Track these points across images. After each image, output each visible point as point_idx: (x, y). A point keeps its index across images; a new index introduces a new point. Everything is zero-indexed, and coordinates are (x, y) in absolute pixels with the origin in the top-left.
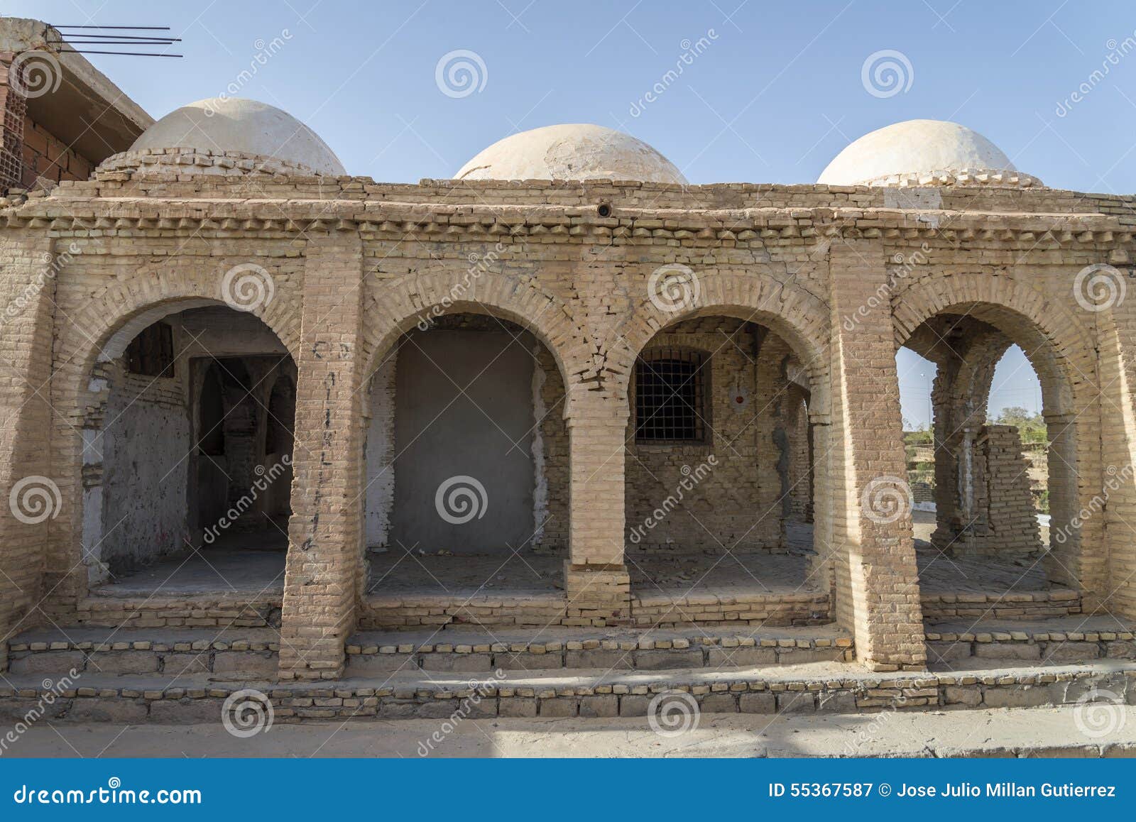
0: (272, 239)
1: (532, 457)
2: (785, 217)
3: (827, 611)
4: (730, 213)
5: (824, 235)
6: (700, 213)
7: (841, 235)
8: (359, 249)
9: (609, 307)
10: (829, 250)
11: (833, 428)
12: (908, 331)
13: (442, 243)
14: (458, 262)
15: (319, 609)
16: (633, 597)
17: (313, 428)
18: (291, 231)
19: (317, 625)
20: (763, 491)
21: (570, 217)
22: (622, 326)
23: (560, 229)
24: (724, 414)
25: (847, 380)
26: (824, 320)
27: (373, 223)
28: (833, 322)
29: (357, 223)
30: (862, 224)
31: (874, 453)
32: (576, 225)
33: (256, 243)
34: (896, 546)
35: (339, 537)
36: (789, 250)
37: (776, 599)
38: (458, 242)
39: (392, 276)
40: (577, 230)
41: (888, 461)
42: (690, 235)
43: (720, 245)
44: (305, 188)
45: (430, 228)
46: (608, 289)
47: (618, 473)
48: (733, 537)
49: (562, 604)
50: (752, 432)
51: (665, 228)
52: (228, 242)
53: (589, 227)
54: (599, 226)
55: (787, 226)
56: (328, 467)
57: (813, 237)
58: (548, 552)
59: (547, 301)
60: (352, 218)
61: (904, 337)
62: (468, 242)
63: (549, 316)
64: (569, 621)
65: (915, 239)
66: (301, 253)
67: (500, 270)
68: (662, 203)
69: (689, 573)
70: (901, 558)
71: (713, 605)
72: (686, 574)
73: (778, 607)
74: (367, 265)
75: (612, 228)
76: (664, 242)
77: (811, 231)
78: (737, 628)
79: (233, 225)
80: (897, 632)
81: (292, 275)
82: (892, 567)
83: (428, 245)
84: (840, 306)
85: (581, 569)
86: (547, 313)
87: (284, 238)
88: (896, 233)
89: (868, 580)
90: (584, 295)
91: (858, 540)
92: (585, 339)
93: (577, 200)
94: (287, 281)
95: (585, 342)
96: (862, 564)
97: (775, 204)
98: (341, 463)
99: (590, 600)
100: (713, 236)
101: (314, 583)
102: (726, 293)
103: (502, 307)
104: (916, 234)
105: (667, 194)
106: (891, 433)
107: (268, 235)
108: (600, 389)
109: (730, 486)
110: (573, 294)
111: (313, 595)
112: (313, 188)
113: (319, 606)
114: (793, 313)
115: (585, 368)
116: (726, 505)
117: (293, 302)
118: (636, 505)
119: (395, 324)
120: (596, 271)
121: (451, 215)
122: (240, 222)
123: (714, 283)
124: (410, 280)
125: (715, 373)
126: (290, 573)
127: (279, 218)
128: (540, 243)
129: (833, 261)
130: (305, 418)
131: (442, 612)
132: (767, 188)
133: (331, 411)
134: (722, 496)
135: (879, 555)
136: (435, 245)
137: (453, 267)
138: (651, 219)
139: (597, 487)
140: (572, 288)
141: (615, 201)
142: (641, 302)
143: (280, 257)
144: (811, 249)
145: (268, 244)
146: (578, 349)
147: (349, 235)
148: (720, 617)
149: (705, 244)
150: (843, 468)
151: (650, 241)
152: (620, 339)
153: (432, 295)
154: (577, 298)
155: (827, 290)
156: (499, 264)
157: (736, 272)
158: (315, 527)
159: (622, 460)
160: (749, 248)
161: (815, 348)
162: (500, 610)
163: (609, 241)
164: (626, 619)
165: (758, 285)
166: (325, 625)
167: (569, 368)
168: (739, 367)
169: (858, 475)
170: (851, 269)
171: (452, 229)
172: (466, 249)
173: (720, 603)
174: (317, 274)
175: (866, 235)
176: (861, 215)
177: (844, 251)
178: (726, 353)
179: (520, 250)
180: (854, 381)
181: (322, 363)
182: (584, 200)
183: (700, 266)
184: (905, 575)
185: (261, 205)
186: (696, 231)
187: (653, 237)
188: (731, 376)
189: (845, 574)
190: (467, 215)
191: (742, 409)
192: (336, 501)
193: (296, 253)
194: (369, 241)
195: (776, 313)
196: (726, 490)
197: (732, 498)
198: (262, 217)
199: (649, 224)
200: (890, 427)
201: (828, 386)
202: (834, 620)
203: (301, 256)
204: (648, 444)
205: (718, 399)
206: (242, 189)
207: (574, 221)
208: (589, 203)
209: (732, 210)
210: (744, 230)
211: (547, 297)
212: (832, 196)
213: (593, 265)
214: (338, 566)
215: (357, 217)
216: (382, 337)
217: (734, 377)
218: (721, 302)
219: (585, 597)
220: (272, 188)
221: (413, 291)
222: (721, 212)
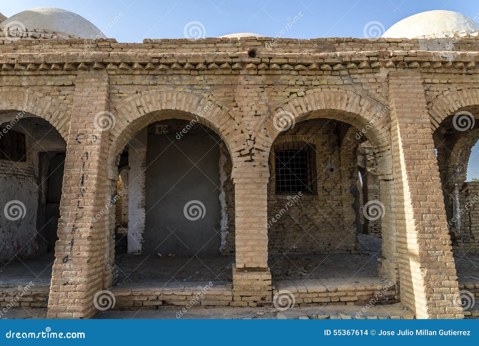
0: (56, 75)
1: (219, 202)
2: (361, 55)
3: (395, 295)
4: (328, 54)
5: (385, 67)
6: (310, 55)
7: (395, 66)
8: (106, 79)
9: (256, 112)
10: (388, 76)
11: (395, 181)
12: (437, 123)
13: (156, 75)
14: (166, 87)
15: (72, 301)
16: (274, 288)
17: (73, 186)
18: (67, 70)
19: (69, 311)
20: (345, 219)
21: (232, 58)
22: (264, 122)
23: (225, 65)
24: (323, 178)
25: (404, 152)
26: (387, 117)
27: (114, 64)
28: (392, 118)
29: (105, 64)
30: (408, 59)
31: (424, 196)
32: (235, 63)
33: (47, 78)
34: (442, 256)
35: (85, 254)
36: (364, 76)
37: (363, 288)
38: (165, 75)
39: (126, 95)
40: (236, 66)
41: (432, 201)
42: (304, 67)
43: (322, 73)
44: (76, 46)
45: (148, 66)
46: (255, 101)
47: (263, 211)
48: (330, 245)
49: (229, 293)
50: (338, 187)
51: (288, 64)
52: (31, 77)
53: (244, 64)
54: (249, 63)
55: (362, 61)
56: (82, 209)
57: (378, 68)
58: (228, 254)
59: (219, 108)
60: (102, 61)
61: (435, 127)
62: (171, 75)
63: (220, 117)
64: (234, 304)
65: (440, 68)
66: (73, 83)
67: (191, 91)
68: (286, 50)
69: (307, 268)
70: (445, 263)
71: (323, 292)
72: (305, 269)
73: (363, 293)
74: (112, 89)
75: (257, 64)
76: (288, 72)
77: (377, 64)
78: (339, 307)
79: (33, 67)
80: (445, 313)
81: (68, 96)
82: (440, 269)
83: (148, 77)
84: (397, 108)
85: (242, 270)
86: (219, 116)
87: (63, 75)
88: (428, 64)
89: (425, 279)
90: (240, 105)
91: (417, 252)
92: (242, 131)
93: (236, 49)
94: (65, 99)
95: (242, 132)
96: (420, 268)
97: (354, 49)
98: (89, 208)
99: (247, 290)
100: (318, 68)
101: (69, 284)
102: (327, 102)
103: (192, 113)
104: (440, 65)
105: (290, 45)
106: (434, 184)
107: (53, 73)
108: (252, 160)
109: (328, 216)
110: (234, 104)
111: (68, 292)
112: (81, 46)
113: (72, 298)
114: (368, 113)
115: (242, 148)
116: (325, 227)
117: (68, 112)
118: (276, 228)
119: (128, 124)
120: (248, 90)
121: (160, 58)
122: (37, 65)
123: (319, 96)
124: (138, 97)
125: (318, 155)
126: (54, 278)
127: (59, 62)
128: (214, 74)
129: (390, 81)
130: (68, 180)
131: (155, 298)
132: (349, 40)
133: (85, 175)
134: (324, 222)
135: (431, 262)
136: (152, 77)
137: (163, 90)
138: (281, 58)
139: (251, 220)
140: (234, 101)
141: (259, 49)
142: (276, 108)
143: (61, 86)
144: (377, 75)
145: (54, 78)
146: (238, 137)
147: (101, 72)
148: (328, 300)
149: (313, 73)
150: (403, 207)
151: (280, 72)
152: (263, 130)
153: (150, 106)
154: (237, 106)
155: (387, 99)
156: (189, 87)
157: (332, 90)
158: (71, 248)
159: (265, 203)
160: (340, 75)
161: (381, 134)
162: (191, 297)
163: (256, 72)
164: (270, 302)
165: (346, 97)
166: (75, 311)
167: (232, 148)
168: (331, 152)
169: (414, 211)
170: (402, 86)
171: (161, 67)
172: (170, 79)
173: (328, 291)
174: (80, 94)
175: (410, 66)
176: (406, 54)
177: (397, 76)
178: (324, 145)
179: (203, 79)
180: (408, 153)
181: (81, 146)
182: (240, 49)
183: (310, 87)
184: (449, 275)
185: (49, 55)
186: (308, 65)
187: (282, 70)
188: (326, 157)
189: (407, 273)
190: (170, 58)
191: (333, 175)
192: (85, 230)
193: (70, 83)
194: (113, 75)
195: (357, 113)
196: (325, 219)
197: (329, 223)
198: (49, 62)
199: (279, 61)
200: (433, 180)
201: (390, 157)
202: (399, 301)
203: (73, 85)
204: (283, 195)
205: (320, 170)
206: (40, 47)
207: (234, 60)
208: (243, 50)
209: (329, 53)
210: (337, 64)
211: (219, 106)
212: (388, 44)
213: (246, 87)
214: (85, 273)
215: (104, 61)
216: (120, 131)
217: (328, 158)
218: (323, 107)
219: (244, 289)
220: (58, 46)
221: (139, 104)
222: (322, 54)
